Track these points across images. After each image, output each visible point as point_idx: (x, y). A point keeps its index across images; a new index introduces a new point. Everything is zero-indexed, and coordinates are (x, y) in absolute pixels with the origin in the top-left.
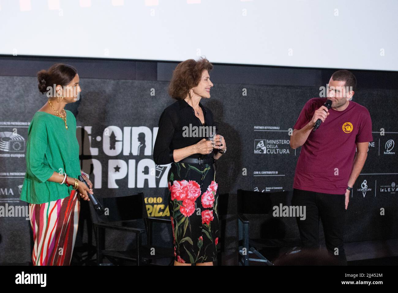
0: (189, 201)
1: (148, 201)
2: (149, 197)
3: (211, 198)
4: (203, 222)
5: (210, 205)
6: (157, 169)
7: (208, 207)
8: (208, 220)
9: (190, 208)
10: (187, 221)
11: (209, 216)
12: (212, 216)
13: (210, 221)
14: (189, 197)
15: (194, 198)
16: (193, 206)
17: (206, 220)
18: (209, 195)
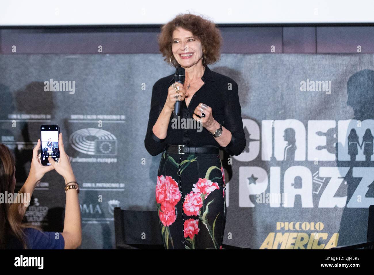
0: (168, 204)
1: (300, 227)
2: (302, 222)
3: (198, 202)
4: (185, 236)
5: (195, 212)
6: (314, 181)
7: (192, 215)
8: (191, 232)
9: (169, 214)
10: (167, 233)
11: (194, 227)
12: (197, 227)
13: (194, 235)
14: (168, 199)
15: (174, 200)
16: (173, 211)
17: (189, 233)
18: (195, 199)
